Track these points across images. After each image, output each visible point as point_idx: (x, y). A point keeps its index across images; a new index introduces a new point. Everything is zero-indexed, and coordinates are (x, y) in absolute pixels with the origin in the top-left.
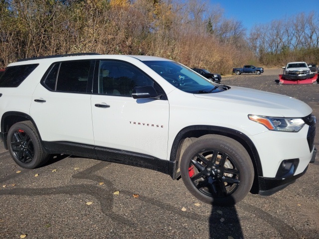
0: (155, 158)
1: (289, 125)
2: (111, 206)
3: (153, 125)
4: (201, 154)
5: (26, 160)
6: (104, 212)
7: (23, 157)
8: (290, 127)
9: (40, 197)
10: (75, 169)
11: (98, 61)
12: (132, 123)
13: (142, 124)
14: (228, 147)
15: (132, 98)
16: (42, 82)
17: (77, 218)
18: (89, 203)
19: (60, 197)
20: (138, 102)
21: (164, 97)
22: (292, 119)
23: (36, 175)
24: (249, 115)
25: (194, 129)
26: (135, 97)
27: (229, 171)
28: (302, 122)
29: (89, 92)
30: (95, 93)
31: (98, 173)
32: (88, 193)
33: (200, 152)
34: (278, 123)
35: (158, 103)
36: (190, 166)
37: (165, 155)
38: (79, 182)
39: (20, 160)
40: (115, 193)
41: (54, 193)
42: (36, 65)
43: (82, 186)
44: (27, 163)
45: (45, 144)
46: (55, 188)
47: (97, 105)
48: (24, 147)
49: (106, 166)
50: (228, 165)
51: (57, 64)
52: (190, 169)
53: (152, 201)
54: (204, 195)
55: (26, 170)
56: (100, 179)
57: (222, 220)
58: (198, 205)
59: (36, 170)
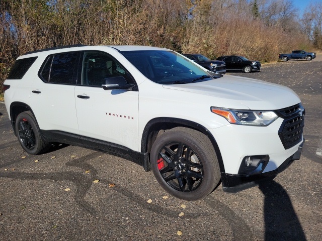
0: (129, 149)
1: (258, 118)
2: (85, 193)
3: (125, 117)
4: (168, 147)
5: (30, 146)
6: (75, 199)
7: (28, 144)
8: (259, 121)
9: (29, 181)
10: (72, 157)
11: (82, 52)
12: (108, 114)
13: (116, 115)
14: (191, 140)
16: (39, 74)
17: (50, 202)
18: (67, 190)
19: (45, 182)
20: (112, 93)
22: (260, 112)
23: (36, 161)
24: (211, 107)
25: (159, 121)
26: (105, 88)
27: (195, 165)
29: (74, 83)
30: (79, 84)
31: (90, 162)
32: (72, 180)
33: (167, 145)
34: (246, 116)
35: (130, 94)
36: (159, 159)
37: (136, 147)
39: (26, 146)
40: (94, 182)
41: (42, 178)
42: (35, 58)
43: (70, 173)
44: (31, 149)
46: (46, 174)
47: (79, 96)
48: (28, 135)
49: (100, 155)
50: (194, 159)
51: (50, 56)
52: (159, 161)
53: (123, 191)
54: (171, 188)
55: (31, 155)
56: (88, 167)
57: (182, 214)
58: (165, 197)
59: (39, 156)
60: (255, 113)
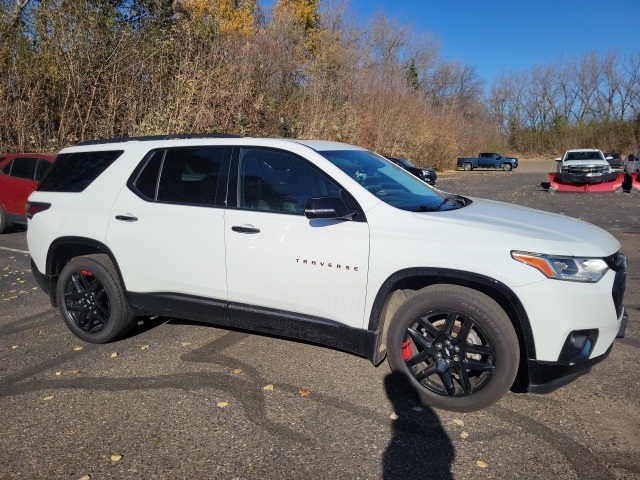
0: (338, 323)
1: (580, 269)
2: (261, 409)
3: (339, 266)
4: (425, 319)
5: (92, 326)
6: (251, 420)
7: (86, 321)
8: (583, 274)
9: (131, 394)
10: (184, 344)
11: (237, 148)
12: (301, 261)
13: (318, 264)
14: (475, 307)
15: (304, 218)
16: (129, 184)
17: (206, 429)
18: (222, 405)
19: (167, 392)
20: (312, 224)
21: (360, 216)
22: (586, 259)
23: (114, 355)
24: (511, 252)
25: (414, 274)
26: (309, 216)
27: (475, 349)
28: (603, 265)
29: (220, 204)
30: (232, 205)
31: (230, 352)
32: (217, 387)
33: (424, 315)
34: (563, 267)
35: (349, 227)
36: (405, 340)
37: (359, 320)
38: (197, 368)
39: (81, 326)
40: (266, 388)
41: (156, 386)
42: (118, 153)
43: (203, 375)
44: (95, 332)
45: (131, 297)
46: (153, 378)
47: (235, 229)
49: (240, 340)
50: (473, 338)
51: (158, 152)
52: (404, 345)
53: (335, 402)
54: (429, 392)
55: (92, 345)
56: (233, 363)
57: (465, 435)
58: (418, 409)
59: (111, 345)
60: (577, 262)
